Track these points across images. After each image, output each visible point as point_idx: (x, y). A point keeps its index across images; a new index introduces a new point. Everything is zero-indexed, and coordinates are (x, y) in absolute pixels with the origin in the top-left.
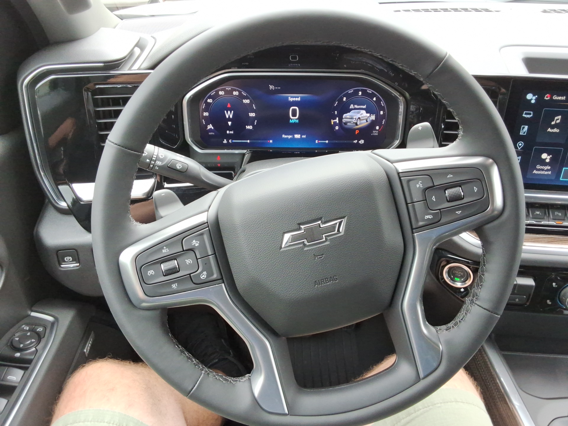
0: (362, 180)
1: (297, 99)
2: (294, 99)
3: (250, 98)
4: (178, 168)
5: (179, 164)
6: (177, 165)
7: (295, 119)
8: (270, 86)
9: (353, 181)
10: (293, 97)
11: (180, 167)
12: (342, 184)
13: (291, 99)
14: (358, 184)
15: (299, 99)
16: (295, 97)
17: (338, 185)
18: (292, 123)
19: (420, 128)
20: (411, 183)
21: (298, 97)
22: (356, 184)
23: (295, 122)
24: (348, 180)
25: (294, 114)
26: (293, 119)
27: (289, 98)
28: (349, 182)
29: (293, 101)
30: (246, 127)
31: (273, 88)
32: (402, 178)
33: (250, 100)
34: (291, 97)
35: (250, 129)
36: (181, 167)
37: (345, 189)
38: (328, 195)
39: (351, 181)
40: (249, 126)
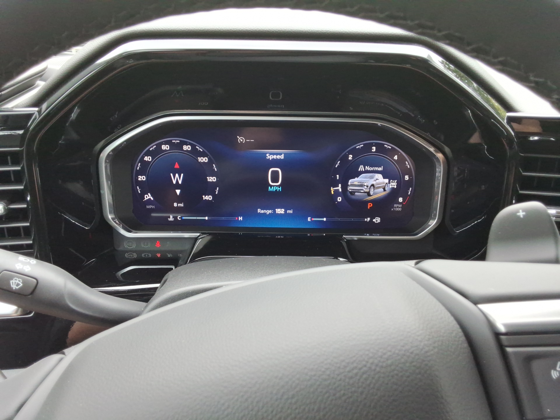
0: (408, 365)
1: (278, 157)
2: (275, 157)
3: (208, 153)
4: (14, 287)
5: (16, 280)
6: (11, 282)
7: (277, 186)
8: (238, 137)
9: (382, 367)
10: (273, 154)
11: (18, 285)
12: (350, 374)
13: (270, 157)
14: (397, 375)
15: (282, 157)
16: (277, 154)
17: (340, 380)
18: (272, 192)
19: (521, 214)
20: (536, 365)
21: (280, 154)
22: (393, 376)
23: (276, 190)
24: (367, 362)
25: (275, 179)
26: (274, 186)
27: (267, 155)
28: (370, 368)
29: (273, 159)
30: (202, 198)
31: (243, 140)
32: (509, 350)
33: (208, 158)
34: (271, 154)
35: (208, 201)
36: (21, 285)
37: (362, 393)
38: (313, 409)
39: (377, 365)
40: (207, 196)
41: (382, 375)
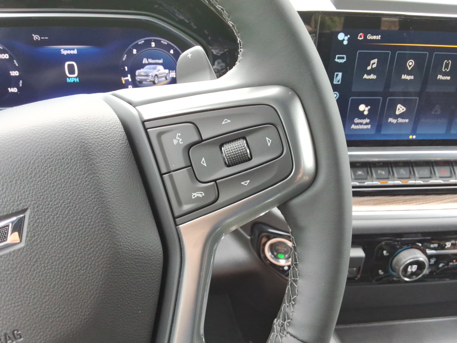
0: (61, 136)
1: (72, 52)
2: (69, 52)
3: (8, 51)
7: (74, 77)
8: (33, 35)
9: (41, 139)
10: (67, 49)
12: (17, 144)
13: (65, 52)
14: (53, 142)
15: (75, 52)
16: (70, 49)
17: (9, 148)
18: (70, 83)
19: (190, 56)
20: (164, 138)
21: (73, 49)
22: (49, 143)
23: (74, 81)
25: (72, 71)
26: (71, 77)
27: (62, 50)
28: (32, 140)
29: (68, 54)
30: (8, 90)
31: (38, 38)
32: (149, 130)
33: (9, 55)
34: (65, 49)
35: (14, 93)
39: (38, 138)
40: (12, 89)
41: (41, 143)
